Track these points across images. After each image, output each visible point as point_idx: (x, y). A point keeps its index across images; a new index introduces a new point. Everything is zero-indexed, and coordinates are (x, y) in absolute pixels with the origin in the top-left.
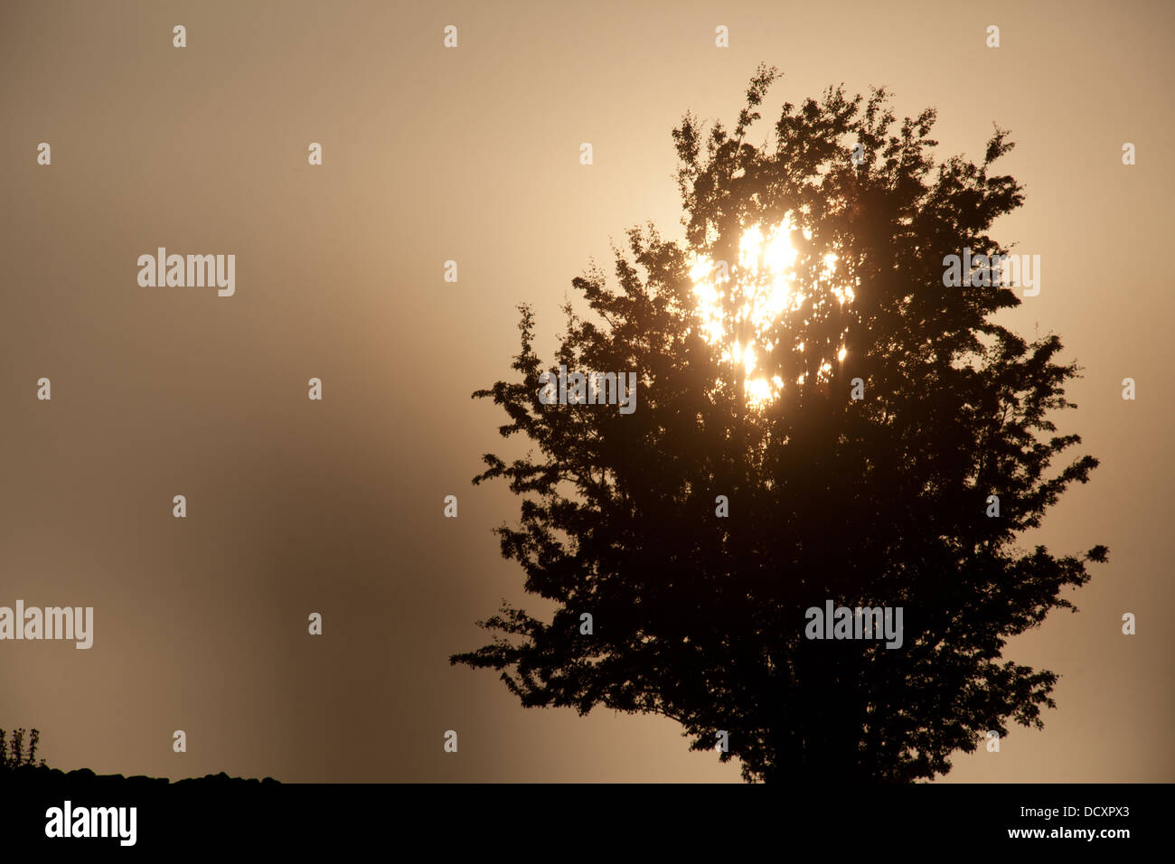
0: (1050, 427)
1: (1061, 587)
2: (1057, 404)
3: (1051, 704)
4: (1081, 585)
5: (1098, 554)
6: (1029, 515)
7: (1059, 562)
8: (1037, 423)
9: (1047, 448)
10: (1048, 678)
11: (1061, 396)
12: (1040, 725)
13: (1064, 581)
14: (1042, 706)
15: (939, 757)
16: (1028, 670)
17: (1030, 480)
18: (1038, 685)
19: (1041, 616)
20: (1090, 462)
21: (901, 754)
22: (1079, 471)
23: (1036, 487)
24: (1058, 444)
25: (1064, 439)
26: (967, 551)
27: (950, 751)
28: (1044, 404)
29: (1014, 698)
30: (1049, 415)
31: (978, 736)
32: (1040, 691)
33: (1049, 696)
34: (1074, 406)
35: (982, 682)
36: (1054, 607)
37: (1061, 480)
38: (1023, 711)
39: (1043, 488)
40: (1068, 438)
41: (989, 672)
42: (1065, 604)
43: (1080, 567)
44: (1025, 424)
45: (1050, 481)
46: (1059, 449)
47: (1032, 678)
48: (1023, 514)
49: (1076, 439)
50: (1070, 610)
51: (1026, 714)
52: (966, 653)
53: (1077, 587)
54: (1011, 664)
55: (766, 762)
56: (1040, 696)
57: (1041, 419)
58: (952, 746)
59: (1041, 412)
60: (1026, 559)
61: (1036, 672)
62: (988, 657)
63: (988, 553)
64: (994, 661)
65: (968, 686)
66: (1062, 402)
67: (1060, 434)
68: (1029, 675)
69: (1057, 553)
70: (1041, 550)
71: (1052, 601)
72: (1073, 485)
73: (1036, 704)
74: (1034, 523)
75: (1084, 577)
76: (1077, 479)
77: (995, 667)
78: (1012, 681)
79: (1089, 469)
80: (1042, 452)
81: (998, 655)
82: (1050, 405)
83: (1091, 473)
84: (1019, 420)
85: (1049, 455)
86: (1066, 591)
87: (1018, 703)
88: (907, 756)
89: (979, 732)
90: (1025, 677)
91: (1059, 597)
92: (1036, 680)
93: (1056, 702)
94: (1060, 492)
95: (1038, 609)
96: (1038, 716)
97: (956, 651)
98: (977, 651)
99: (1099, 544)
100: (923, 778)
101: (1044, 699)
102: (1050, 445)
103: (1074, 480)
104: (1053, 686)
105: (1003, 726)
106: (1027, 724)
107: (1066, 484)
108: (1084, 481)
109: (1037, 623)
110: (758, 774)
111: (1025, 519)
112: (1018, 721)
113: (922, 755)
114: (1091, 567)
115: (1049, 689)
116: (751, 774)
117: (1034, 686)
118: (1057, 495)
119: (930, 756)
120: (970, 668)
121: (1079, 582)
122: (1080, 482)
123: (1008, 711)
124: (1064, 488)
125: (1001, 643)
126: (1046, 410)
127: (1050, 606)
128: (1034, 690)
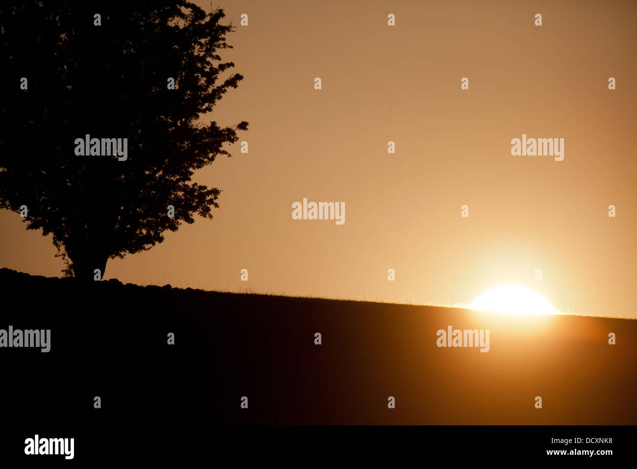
0: (218, 58)
1: (223, 144)
2: (222, 46)
3: (216, 205)
4: (233, 143)
5: (243, 126)
6: (207, 105)
7: (223, 130)
8: (212, 56)
9: (217, 69)
10: (215, 192)
11: (224, 42)
12: (211, 217)
13: (224, 141)
14: (212, 207)
15: (157, 234)
16: (205, 187)
17: (207, 87)
18: (210, 196)
19: (212, 159)
20: (239, 77)
21: (138, 232)
22: (233, 82)
23: (210, 90)
24: (222, 67)
25: (225, 65)
26: (175, 124)
27: (164, 230)
28: (215, 46)
29: (197, 202)
30: (218, 52)
31: (178, 222)
32: (211, 199)
33: (215, 201)
34: (231, 47)
35: (180, 194)
36: (219, 154)
37: (223, 86)
38: (202, 209)
39: (214, 91)
40: (227, 64)
41: (185, 189)
42: (225, 152)
43: (233, 133)
44: (205, 56)
45: (217, 87)
46: (223, 70)
47: (206, 192)
48: (203, 104)
49: (232, 64)
50: (227, 156)
51: (204, 211)
52: (172, 178)
53: (231, 143)
54: (196, 184)
55: (66, 236)
56: (211, 202)
57: (214, 54)
58: (164, 228)
59: (214, 50)
60: (204, 128)
61: (209, 188)
62: (184, 181)
63: (185, 125)
64: (187, 183)
65: (173, 196)
66: (225, 45)
67: (223, 62)
68: (205, 190)
69: (222, 125)
70: (213, 123)
71: (218, 151)
72: (230, 89)
73: (209, 206)
74: (209, 109)
75: (235, 138)
76: (232, 86)
77: (187, 186)
78: (196, 194)
79: (238, 81)
80: (214, 71)
81: (189, 179)
82: (218, 47)
83: (239, 83)
84: (202, 54)
85: (218, 73)
86: (226, 146)
87: (200, 205)
88: (141, 233)
89: (179, 220)
90: (203, 191)
91: (221, 149)
92: (209, 193)
93: (219, 204)
94: (224, 93)
95: (211, 155)
96: (210, 212)
97: (167, 177)
98: (178, 177)
99: (244, 121)
100: (149, 245)
101: (213, 203)
102: (218, 68)
103: (230, 86)
104: (218, 196)
105: (191, 217)
106: (205, 216)
107: (226, 88)
108: (235, 87)
109: (210, 162)
110: (61, 242)
111: (204, 107)
112: (200, 214)
113: (148, 233)
114: (239, 133)
115: (216, 198)
116: (57, 242)
117: (208, 196)
118: (222, 94)
119: (152, 233)
120: (175, 187)
121: (232, 141)
122: (233, 88)
123: (194, 209)
124: (225, 91)
125: (191, 173)
126: (216, 49)
127: (217, 154)
128: (208, 198)
